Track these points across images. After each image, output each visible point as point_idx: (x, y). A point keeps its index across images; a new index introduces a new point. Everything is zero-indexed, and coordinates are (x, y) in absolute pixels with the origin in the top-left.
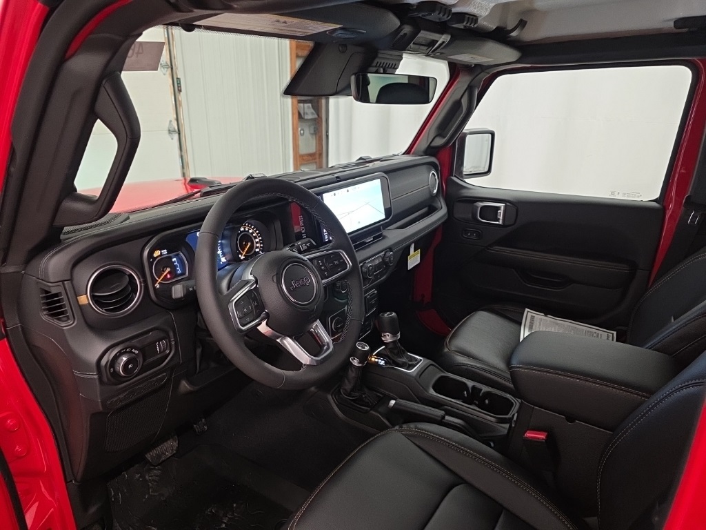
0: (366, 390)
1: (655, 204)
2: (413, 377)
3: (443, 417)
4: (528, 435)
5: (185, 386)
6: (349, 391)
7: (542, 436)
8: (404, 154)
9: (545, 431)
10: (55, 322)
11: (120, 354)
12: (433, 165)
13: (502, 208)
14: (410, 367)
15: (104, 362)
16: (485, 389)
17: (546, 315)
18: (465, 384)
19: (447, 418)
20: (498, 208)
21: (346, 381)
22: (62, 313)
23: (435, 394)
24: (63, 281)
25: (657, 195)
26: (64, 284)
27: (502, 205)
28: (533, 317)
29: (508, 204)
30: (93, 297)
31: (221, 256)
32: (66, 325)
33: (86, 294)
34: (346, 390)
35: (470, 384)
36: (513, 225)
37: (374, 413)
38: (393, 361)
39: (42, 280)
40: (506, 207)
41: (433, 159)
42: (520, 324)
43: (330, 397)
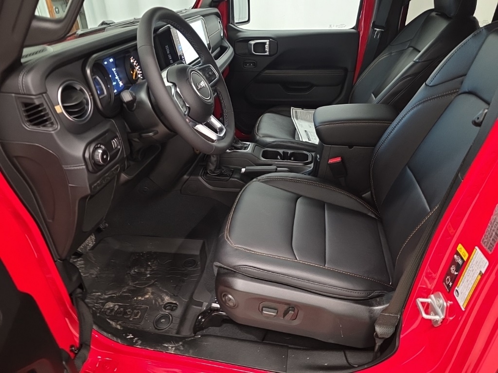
0: (223, 168)
1: (353, 30)
2: (250, 153)
3: (276, 169)
4: (331, 161)
5: (124, 177)
6: (213, 170)
7: (339, 159)
8: (192, 8)
9: (339, 157)
10: (41, 129)
11: (96, 149)
12: (216, 14)
13: (268, 43)
14: (246, 148)
15: (87, 155)
16: (290, 152)
17: (303, 109)
18: (278, 152)
19: (278, 169)
20: (265, 43)
21: (210, 164)
22: (46, 121)
23: (265, 159)
24: (41, 94)
25: (354, 24)
26: (43, 96)
27: (267, 41)
28: (296, 112)
29: (271, 39)
30: (65, 107)
31: (119, 81)
32: (52, 130)
33: (59, 104)
34: (211, 170)
35: (281, 151)
36: (276, 54)
37: (233, 179)
38: (234, 146)
39: (25, 94)
40: (270, 42)
41: (216, 10)
42: (291, 117)
43: (200, 178)
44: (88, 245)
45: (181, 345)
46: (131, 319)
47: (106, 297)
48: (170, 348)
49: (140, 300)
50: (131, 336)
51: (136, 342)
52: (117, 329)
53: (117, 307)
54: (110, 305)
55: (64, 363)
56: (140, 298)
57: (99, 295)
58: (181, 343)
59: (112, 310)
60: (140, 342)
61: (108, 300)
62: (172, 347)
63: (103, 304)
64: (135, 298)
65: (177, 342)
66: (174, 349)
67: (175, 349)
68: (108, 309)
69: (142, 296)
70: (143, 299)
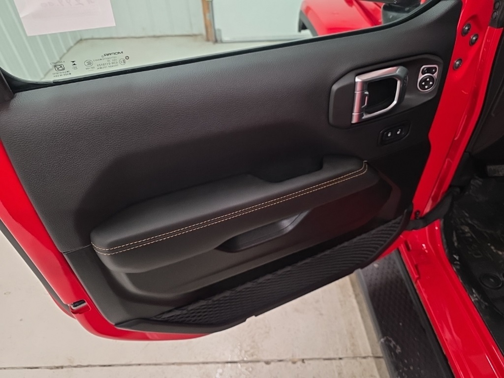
44: (499, 172)
45: (486, 305)
46: (470, 253)
47: (470, 222)
48: (475, 296)
49: (492, 250)
50: (457, 258)
51: (457, 264)
52: (453, 243)
53: (469, 235)
54: (467, 229)
55: (406, 211)
56: (493, 248)
57: (466, 216)
58: (487, 304)
59: (464, 233)
60: (458, 267)
61: (468, 225)
62: (476, 297)
63: (462, 224)
64: (489, 244)
65: (485, 300)
66: (477, 299)
67: (477, 301)
68: (461, 230)
69: (496, 248)
70: (495, 251)
